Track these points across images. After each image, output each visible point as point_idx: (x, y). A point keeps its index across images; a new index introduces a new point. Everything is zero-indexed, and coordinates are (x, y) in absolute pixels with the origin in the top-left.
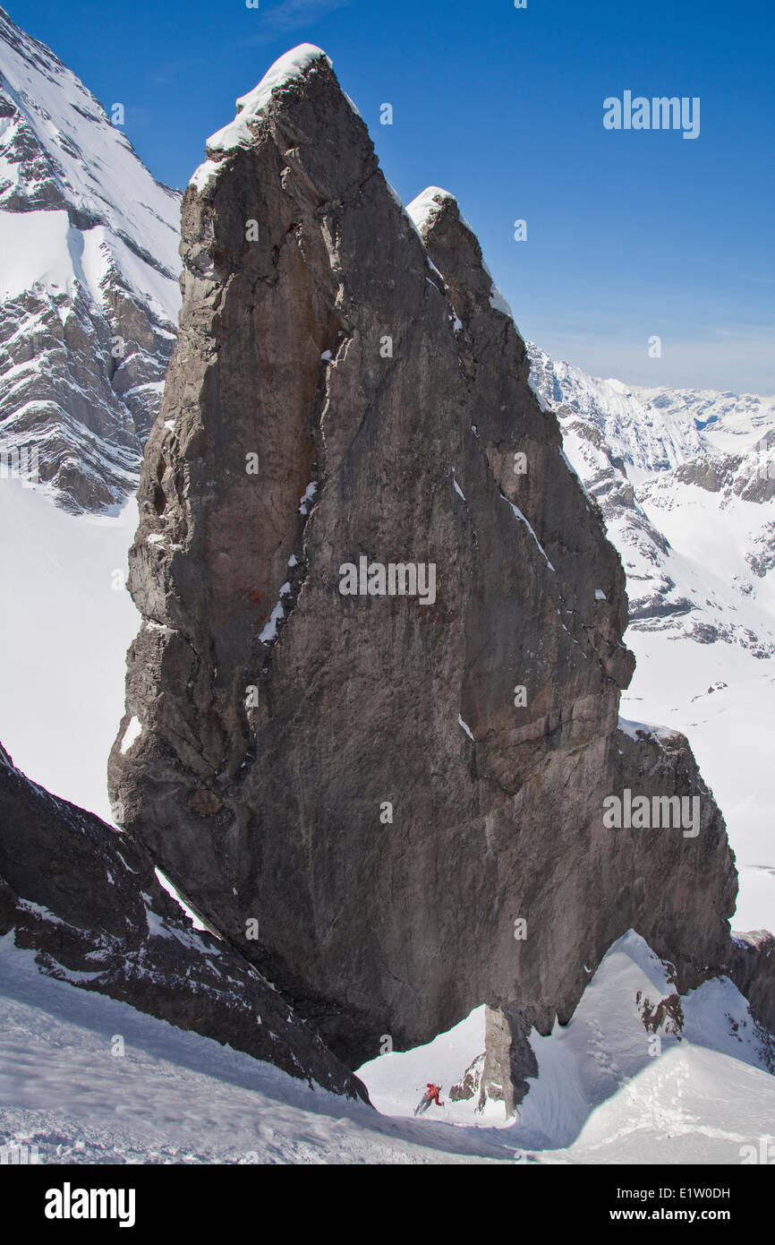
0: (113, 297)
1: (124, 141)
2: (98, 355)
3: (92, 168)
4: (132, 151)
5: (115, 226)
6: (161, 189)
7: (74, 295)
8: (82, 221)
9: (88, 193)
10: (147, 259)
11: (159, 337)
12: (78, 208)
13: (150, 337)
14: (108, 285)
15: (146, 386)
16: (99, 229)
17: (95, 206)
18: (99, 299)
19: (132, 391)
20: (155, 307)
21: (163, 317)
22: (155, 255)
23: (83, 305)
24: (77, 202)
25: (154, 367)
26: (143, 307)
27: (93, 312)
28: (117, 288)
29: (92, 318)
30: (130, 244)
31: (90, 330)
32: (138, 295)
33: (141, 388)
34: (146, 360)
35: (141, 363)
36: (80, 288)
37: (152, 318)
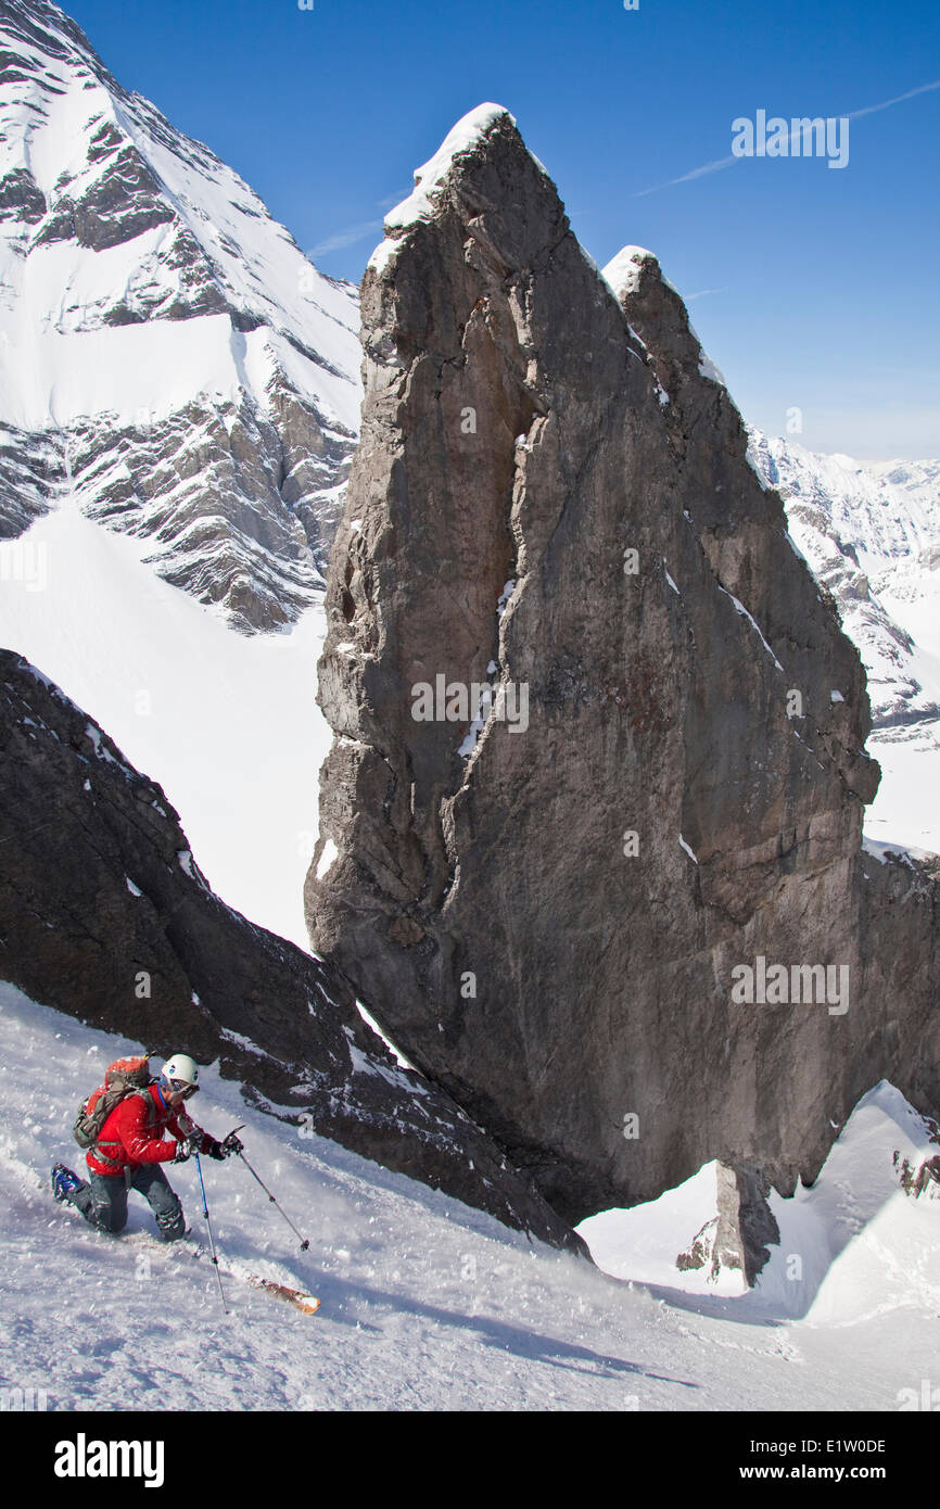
0: (280, 401)
1: (286, 234)
2: (266, 464)
3: (253, 266)
4: (294, 243)
5: (279, 325)
6: (325, 282)
7: (239, 402)
8: (245, 322)
9: (250, 293)
10: (314, 358)
11: (328, 441)
12: (240, 310)
13: (319, 441)
14: (273, 390)
15: (318, 494)
16: (261, 330)
17: (257, 307)
18: (265, 408)
19: (302, 500)
20: (323, 409)
21: (332, 419)
22: (321, 353)
23: (248, 413)
24: (240, 304)
25: (325, 473)
26: (311, 409)
27: (259, 418)
28: (283, 391)
29: (258, 425)
30: (294, 342)
31: (256, 438)
32: (304, 397)
33: (309, 497)
34: (316, 466)
35: (311, 470)
36: (245, 394)
37: (320, 421)
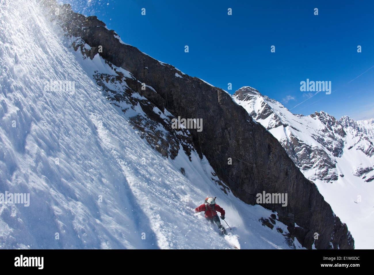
0: (292, 138)
1: (287, 109)
2: (291, 149)
3: (284, 116)
4: (288, 110)
5: (290, 125)
6: (294, 115)
7: (286, 140)
8: (285, 126)
9: (285, 121)
10: (295, 129)
11: (299, 143)
12: (284, 124)
13: (298, 144)
14: (291, 136)
15: (298, 153)
16: (287, 126)
17: (286, 123)
18: (290, 139)
19: (296, 154)
20: (298, 138)
21: (299, 139)
22: (296, 128)
23: (288, 141)
24: (284, 123)
25: (299, 149)
26: (297, 138)
27: (289, 142)
28: (292, 136)
29: (289, 143)
30: (292, 127)
31: (289, 145)
32: (295, 137)
33: (297, 153)
34: (298, 148)
35: (297, 149)
36: (287, 138)
37: (298, 140)
